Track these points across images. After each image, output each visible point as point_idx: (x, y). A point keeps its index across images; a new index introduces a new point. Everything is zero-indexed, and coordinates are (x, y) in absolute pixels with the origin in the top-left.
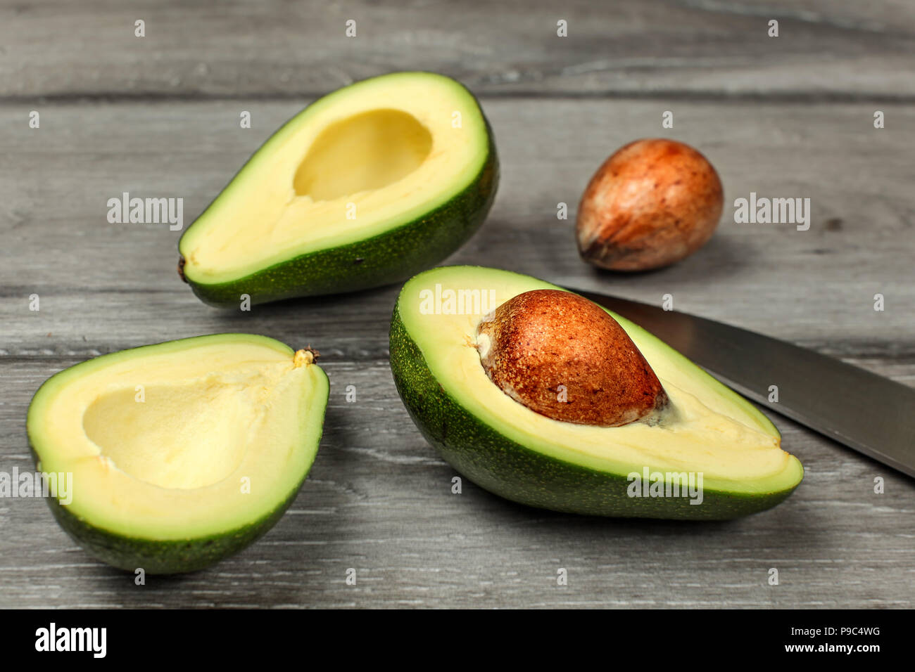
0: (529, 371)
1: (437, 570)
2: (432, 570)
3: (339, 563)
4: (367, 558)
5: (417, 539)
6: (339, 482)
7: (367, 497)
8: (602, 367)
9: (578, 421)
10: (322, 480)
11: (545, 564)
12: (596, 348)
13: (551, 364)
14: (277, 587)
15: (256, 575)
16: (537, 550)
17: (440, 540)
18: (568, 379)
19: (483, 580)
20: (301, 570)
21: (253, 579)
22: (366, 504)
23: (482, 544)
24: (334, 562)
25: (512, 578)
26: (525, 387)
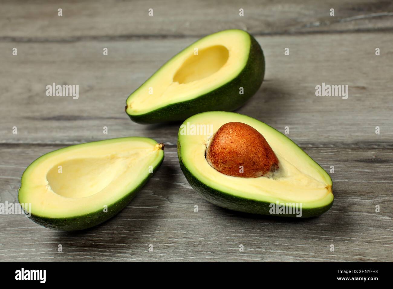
0: (215, 155)
1: (185, 232)
2: (183, 232)
3: (149, 228)
4: (160, 226)
5: (183, 220)
6: (164, 196)
7: (172, 202)
8: (244, 154)
9: (235, 175)
10: (158, 195)
11: (228, 232)
12: (241, 147)
13: (223, 153)
14: (121, 237)
15: (115, 232)
16: (228, 226)
17: (192, 220)
18: (229, 158)
19: (201, 237)
20: (133, 230)
21: (113, 233)
22: (170, 205)
23: (207, 223)
24: (147, 228)
25: (212, 237)
26: (214, 161)
